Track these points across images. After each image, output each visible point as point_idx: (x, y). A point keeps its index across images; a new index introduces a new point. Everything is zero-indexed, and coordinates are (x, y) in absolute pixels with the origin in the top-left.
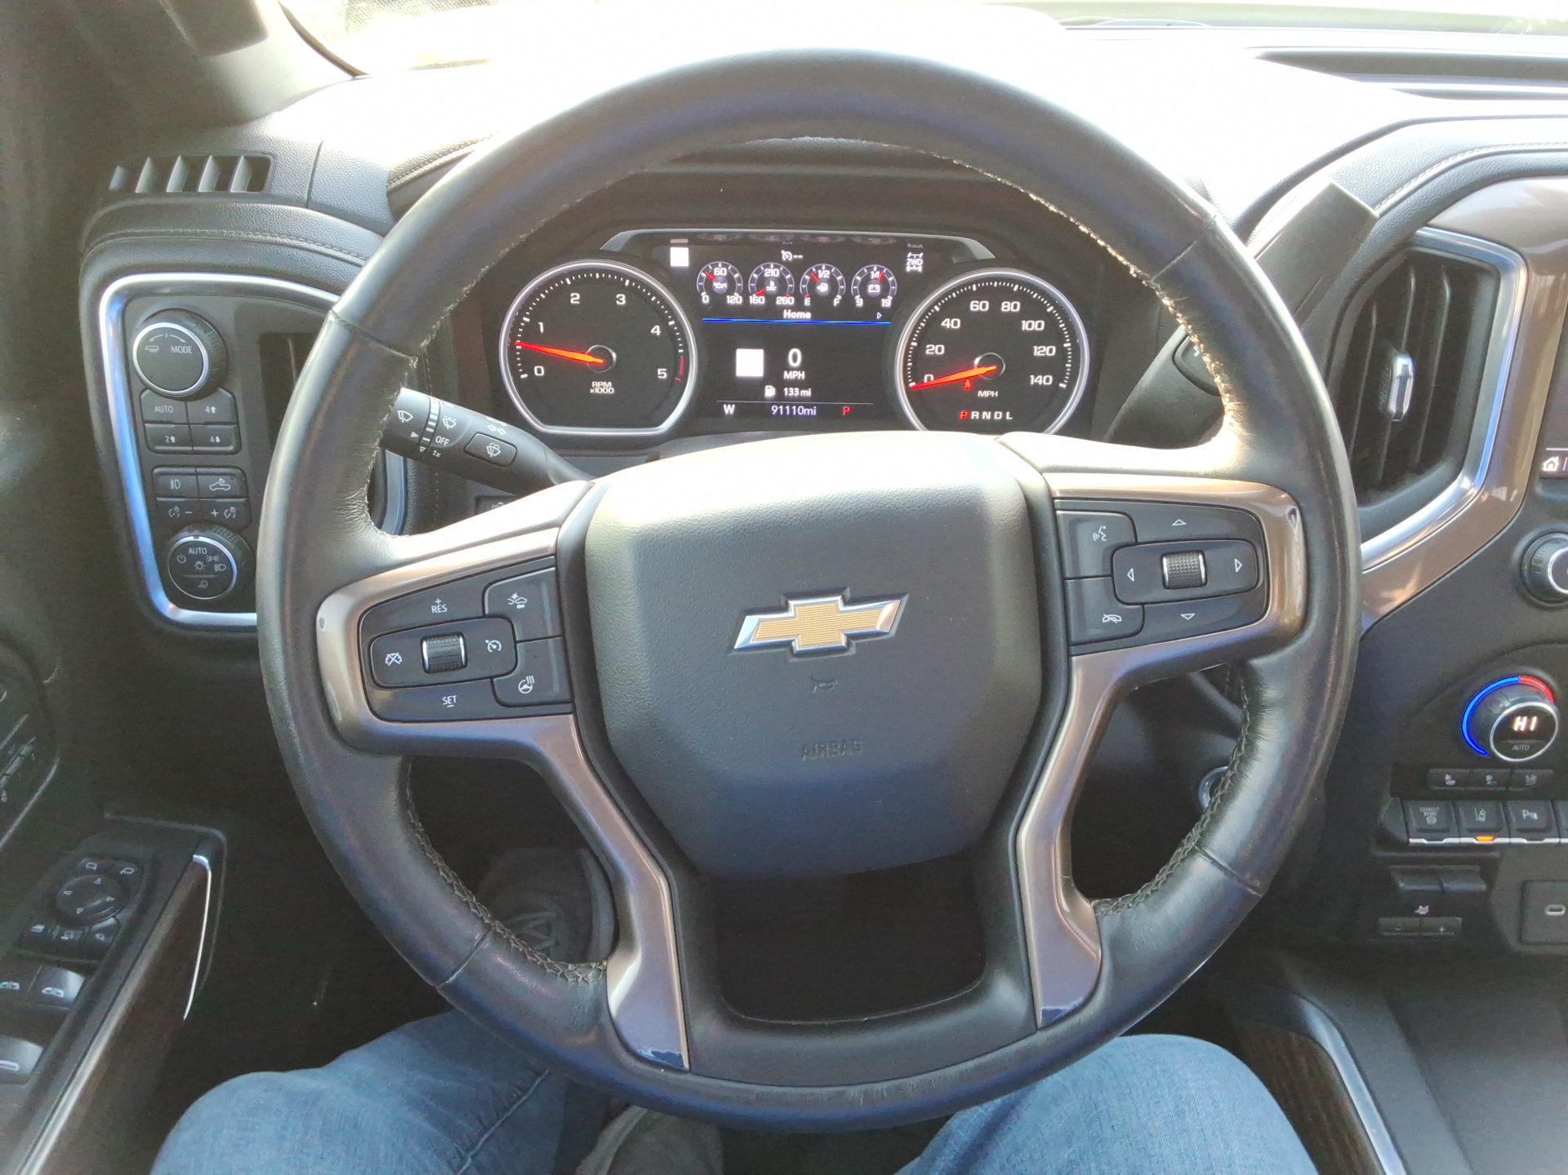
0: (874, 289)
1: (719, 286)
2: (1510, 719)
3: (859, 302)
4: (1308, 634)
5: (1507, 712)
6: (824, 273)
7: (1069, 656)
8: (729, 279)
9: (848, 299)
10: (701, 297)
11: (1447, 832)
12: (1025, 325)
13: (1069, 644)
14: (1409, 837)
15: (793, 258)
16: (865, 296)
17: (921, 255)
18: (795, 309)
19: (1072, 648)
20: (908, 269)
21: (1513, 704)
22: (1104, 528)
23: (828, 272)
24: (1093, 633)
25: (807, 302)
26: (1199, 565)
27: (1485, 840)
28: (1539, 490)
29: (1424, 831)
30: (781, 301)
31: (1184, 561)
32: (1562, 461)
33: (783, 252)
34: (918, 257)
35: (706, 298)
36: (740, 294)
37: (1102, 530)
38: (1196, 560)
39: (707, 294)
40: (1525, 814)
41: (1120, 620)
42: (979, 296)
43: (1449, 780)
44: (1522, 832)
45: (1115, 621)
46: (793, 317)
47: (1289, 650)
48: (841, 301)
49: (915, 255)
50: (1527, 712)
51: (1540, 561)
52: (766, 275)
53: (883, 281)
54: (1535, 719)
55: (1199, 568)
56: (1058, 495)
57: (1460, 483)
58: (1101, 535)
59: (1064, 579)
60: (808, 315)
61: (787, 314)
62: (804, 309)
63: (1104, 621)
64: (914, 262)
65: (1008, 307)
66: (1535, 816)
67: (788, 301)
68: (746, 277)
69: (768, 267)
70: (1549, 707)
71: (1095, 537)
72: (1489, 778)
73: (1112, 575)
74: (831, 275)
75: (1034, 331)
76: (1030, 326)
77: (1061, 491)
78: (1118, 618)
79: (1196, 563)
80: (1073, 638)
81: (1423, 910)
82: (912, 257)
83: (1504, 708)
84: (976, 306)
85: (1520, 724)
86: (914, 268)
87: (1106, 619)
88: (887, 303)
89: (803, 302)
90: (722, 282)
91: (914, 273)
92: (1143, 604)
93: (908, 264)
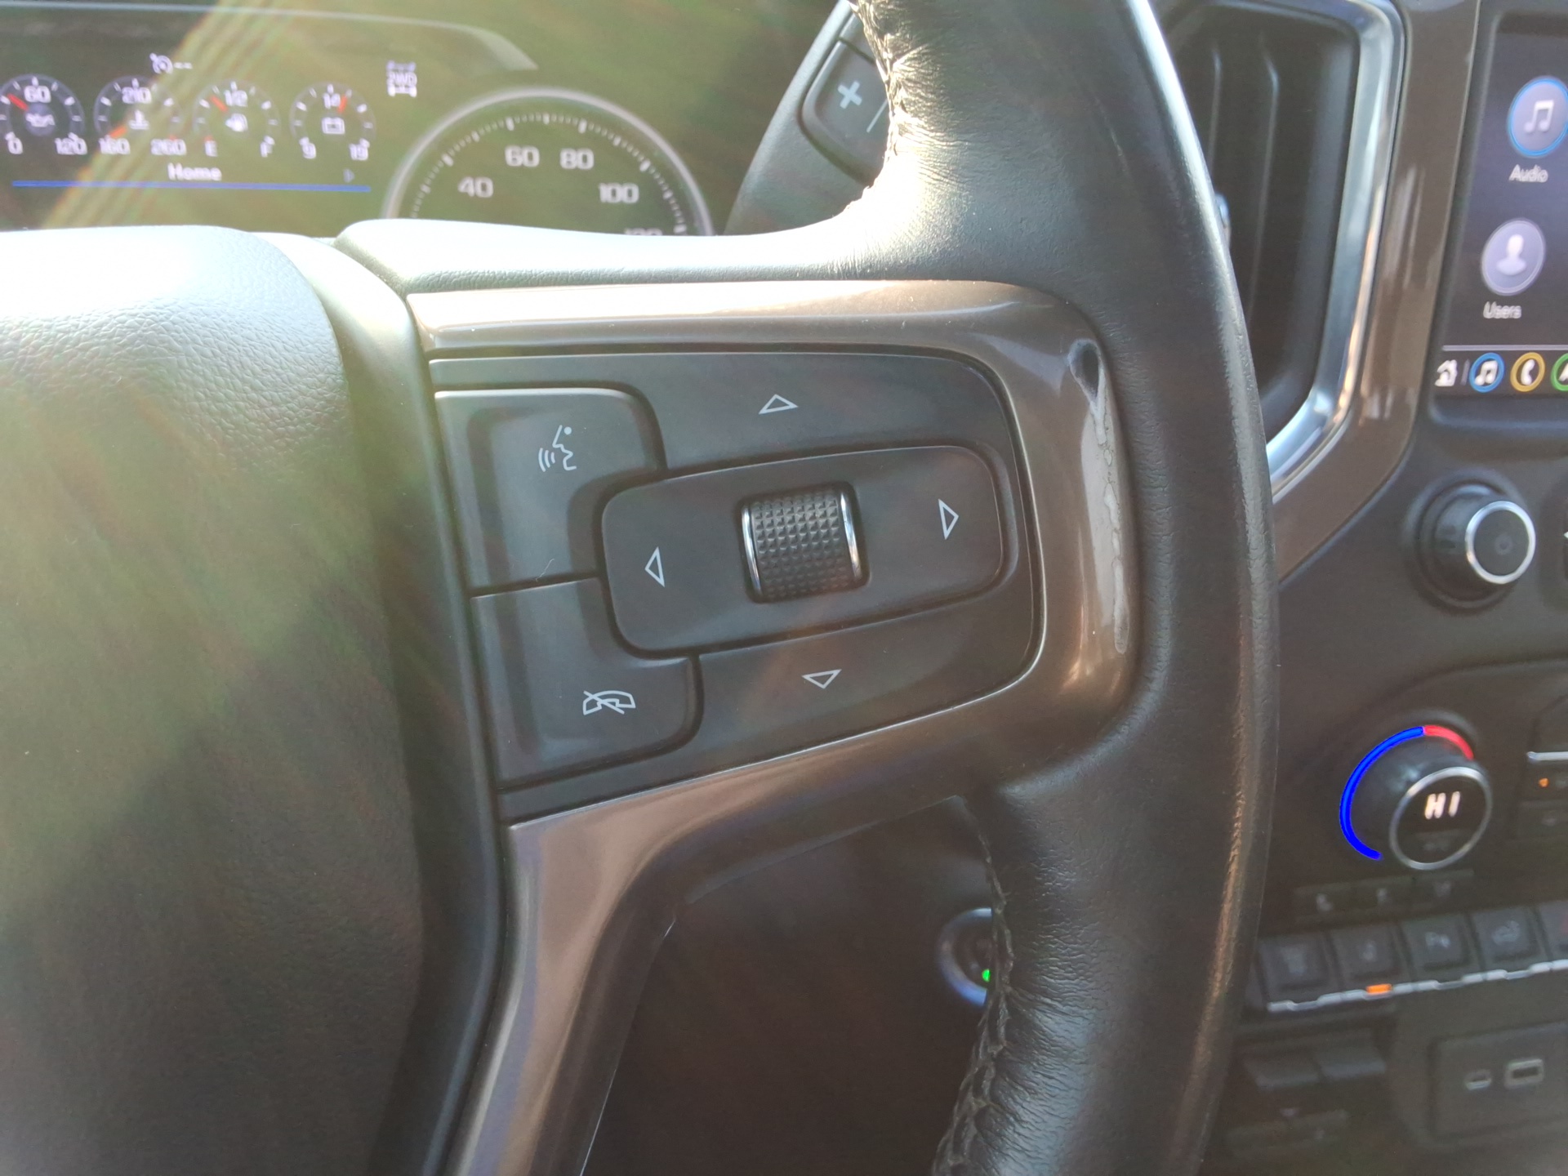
0: (334, 126)
1: (38, 121)
2: (1421, 800)
3: (310, 150)
4: (1149, 701)
5: (1414, 790)
6: (236, 97)
7: (500, 824)
8: (55, 107)
9: (287, 147)
10: (5, 143)
11: (1323, 986)
12: (605, 193)
13: (497, 788)
14: (1268, 999)
15: (175, 69)
16: (320, 140)
17: (412, 67)
18: (191, 160)
19: (507, 798)
20: (392, 91)
21: (1423, 774)
22: (568, 431)
23: (244, 96)
24: (555, 750)
25: (210, 148)
26: (840, 523)
27: (1379, 990)
28: (1434, 413)
29: (1291, 989)
30: (162, 147)
31: (798, 516)
32: (1460, 369)
33: (153, 57)
34: (405, 71)
35: (15, 146)
36: (81, 136)
37: (564, 439)
38: (830, 511)
39: (18, 135)
40: (1431, 939)
41: (633, 705)
42: (523, 136)
43: (1322, 902)
44: (1431, 971)
45: (618, 707)
46: (188, 177)
47: (1099, 754)
48: (275, 149)
49: (401, 68)
50: (1444, 787)
51: (1451, 530)
52: (126, 99)
53: (346, 112)
54: (1456, 798)
55: (842, 533)
56: (438, 345)
57: (1314, 401)
58: (560, 455)
59: (469, 593)
60: (215, 174)
61: (176, 172)
62: (209, 163)
63: (586, 712)
64: (402, 79)
65: (573, 159)
66: (1445, 941)
67: (178, 148)
68: (87, 103)
69: (130, 85)
70: (1470, 772)
71: (545, 460)
72: (1382, 894)
73: (601, 573)
74: (250, 99)
75: (622, 204)
76: (614, 193)
77: (446, 336)
78: (624, 700)
79: (832, 520)
80: (507, 773)
81: (1290, 1112)
82: (396, 71)
83: (1410, 783)
84: (520, 157)
85: (1434, 806)
86: (402, 90)
87: (593, 704)
88: (360, 151)
89: (204, 150)
90: (43, 114)
91: (403, 98)
92: (693, 652)
93: (390, 82)
